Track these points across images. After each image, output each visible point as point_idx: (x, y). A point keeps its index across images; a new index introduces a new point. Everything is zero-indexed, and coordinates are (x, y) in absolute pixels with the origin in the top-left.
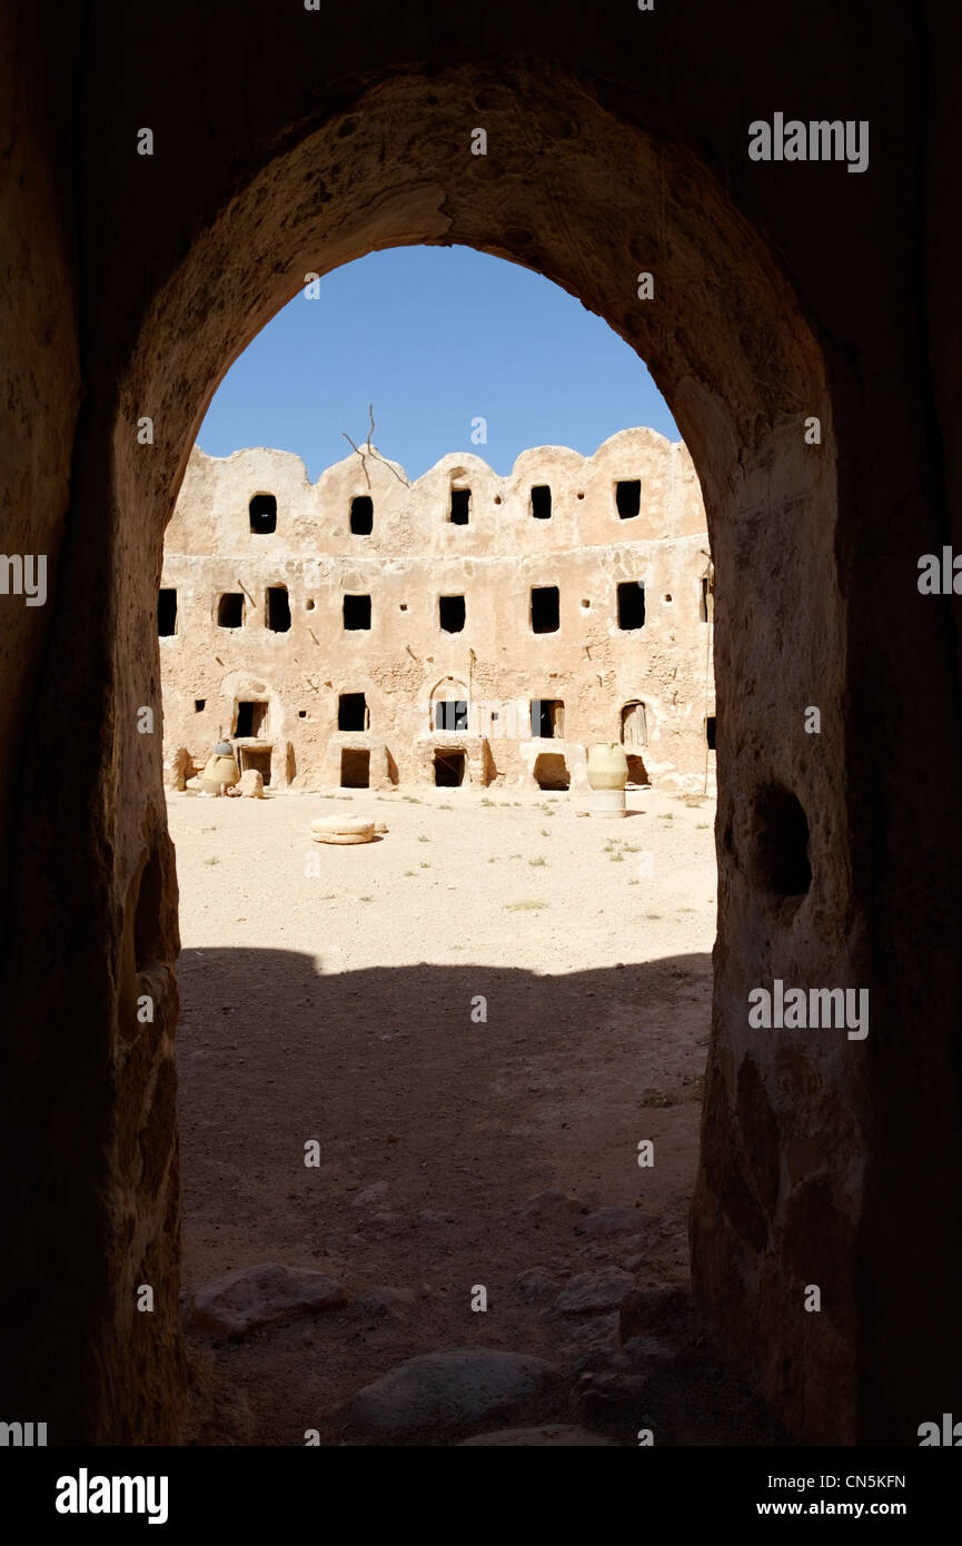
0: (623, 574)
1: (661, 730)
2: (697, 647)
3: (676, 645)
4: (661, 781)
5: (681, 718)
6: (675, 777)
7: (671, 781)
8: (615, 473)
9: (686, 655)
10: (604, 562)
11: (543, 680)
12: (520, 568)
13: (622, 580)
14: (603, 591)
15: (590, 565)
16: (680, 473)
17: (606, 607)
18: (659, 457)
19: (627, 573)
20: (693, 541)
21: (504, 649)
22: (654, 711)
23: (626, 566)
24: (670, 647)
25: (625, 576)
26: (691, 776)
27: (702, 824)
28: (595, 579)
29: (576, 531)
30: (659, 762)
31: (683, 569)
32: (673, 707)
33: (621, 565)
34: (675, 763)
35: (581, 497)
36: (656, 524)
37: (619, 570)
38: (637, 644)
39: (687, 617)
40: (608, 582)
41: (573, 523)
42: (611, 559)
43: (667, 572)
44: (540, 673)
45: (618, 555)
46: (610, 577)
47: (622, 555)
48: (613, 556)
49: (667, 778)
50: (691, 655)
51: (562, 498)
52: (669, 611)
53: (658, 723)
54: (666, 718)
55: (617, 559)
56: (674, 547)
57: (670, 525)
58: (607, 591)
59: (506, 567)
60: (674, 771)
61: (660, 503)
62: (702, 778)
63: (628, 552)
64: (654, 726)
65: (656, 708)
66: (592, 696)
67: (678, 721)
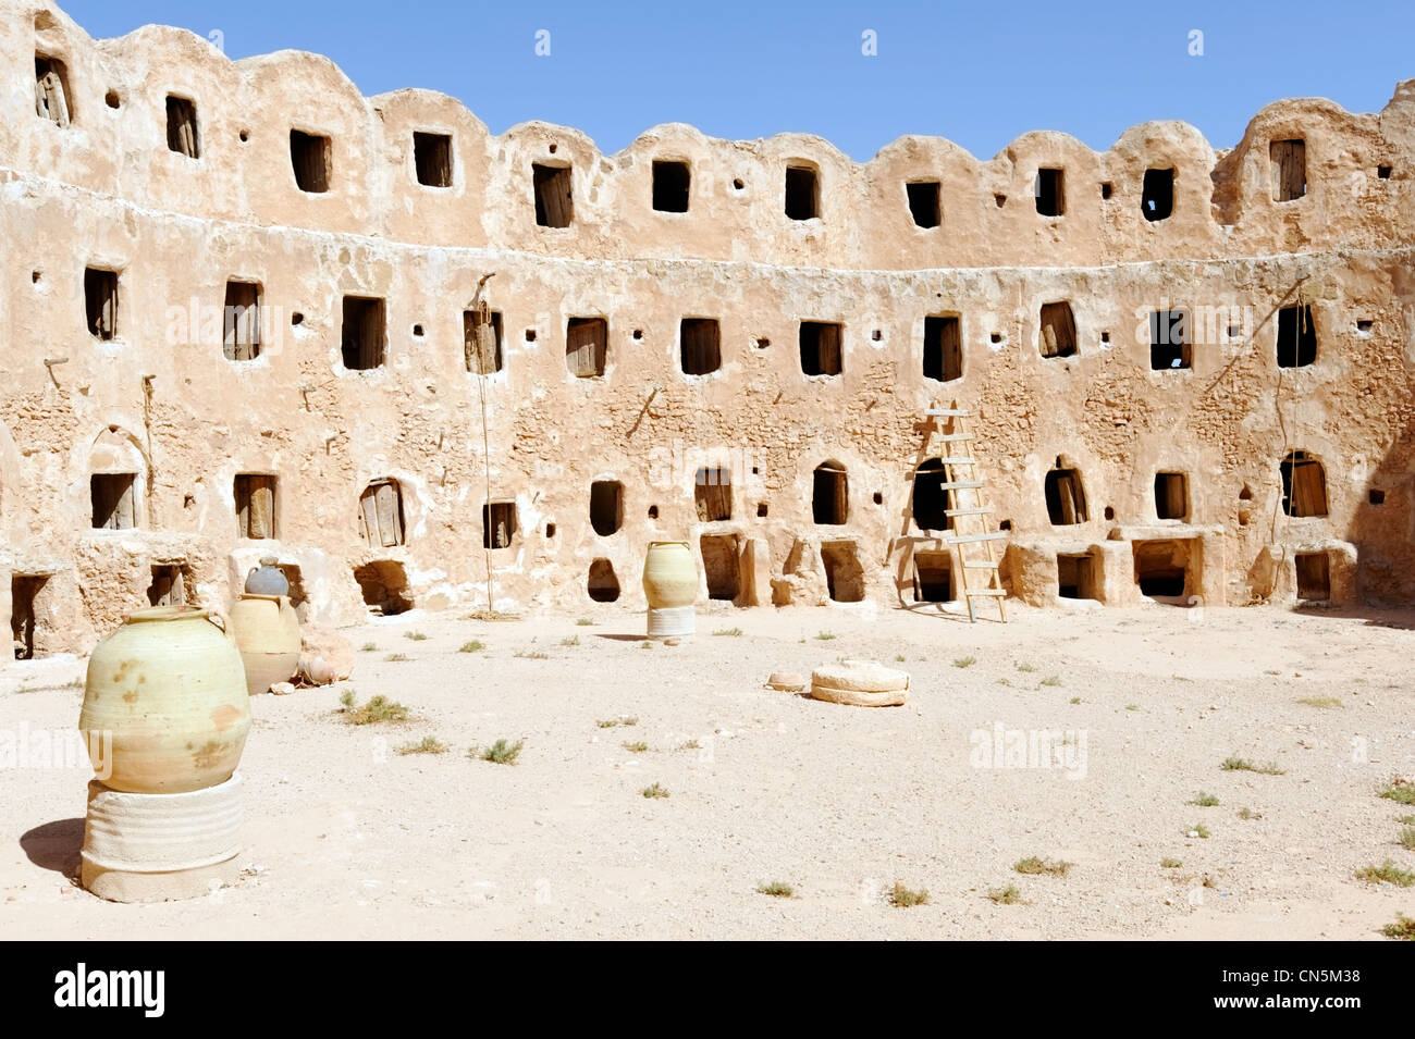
0: (353, 283)
1: (427, 522)
2: (467, 405)
3: (437, 400)
4: (427, 597)
5: (453, 505)
6: (446, 589)
7: (441, 595)
8: (294, 115)
9: (453, 415)
10: (324, 258)
11: (252, 441)
12: (209, 240)
13: (352, 292)
14: (323, 304)
15: (305, 257)
16: (383, 145)
17: (330, 329)
18: (352, 111)
19: (360, 282)
20: (454, 257)
21: (188, 381)
22: (419, 494)
23: (359, 273)
24: (428, 401)
25: (359, 287)
26: (468, 585)
27: (825, 633)
28: (310, 282)
29: (243, 192)
30: (426, 568)
31: (440, 293)
32: (441, 490)
33: (351, 268)
34: (447, 569)
35: (244, 137)
36: (358, 212)
37: (347, 274)
38: (380, 393)
39: (449, 362)
40: (330, 291)
41: (238, 178)
42: (334, 254)
43: (417, 291)
44: (247, 427)
45: (345, 252)
46: (333, 284)
47: (352, 254)
48: (338, 252)
49: (434, 591)
50: (460, 416)
51: (217, 130)
52: (421, 349)
53: (424, 512)
54: (433, 505)
55: (345, 256)
56: (425, 258)
57: (377, 219)
58: (329, 305)
59: (185, 233)
60: (445, 580)
61: (361, 182)
62: (483, 588)
63: (361, 251)
64: (417, 518)
65: (421, 489)
66: (317, 469)
67: (448, 509)
